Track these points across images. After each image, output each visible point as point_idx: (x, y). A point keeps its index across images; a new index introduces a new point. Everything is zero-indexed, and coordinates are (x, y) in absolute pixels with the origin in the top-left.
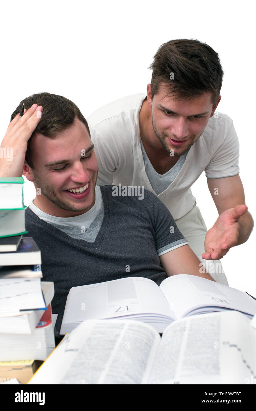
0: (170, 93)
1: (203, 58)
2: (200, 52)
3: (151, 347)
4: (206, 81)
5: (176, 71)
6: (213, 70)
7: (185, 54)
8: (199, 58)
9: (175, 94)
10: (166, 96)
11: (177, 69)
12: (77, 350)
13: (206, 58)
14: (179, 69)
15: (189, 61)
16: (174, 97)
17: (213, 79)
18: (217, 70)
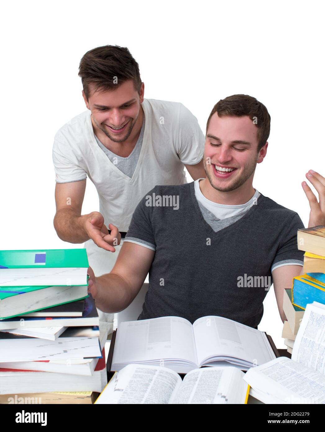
0: (98, 88)
1: (115, 55)
2: (112, 52)
3: (173, 390)
4: (122, 72)
5: (96, 70)
6: (127, 62)
7: (100, 57)
8: (112, 57)
9: (101, 88)
10: (96, 91)
11: (97, 69)
12: (123, 390)
13: (118, 54)
14: (99, 69)
15: (104, 61)
16: (102, 90)
17: (129, 69)
18: (130, 62)
